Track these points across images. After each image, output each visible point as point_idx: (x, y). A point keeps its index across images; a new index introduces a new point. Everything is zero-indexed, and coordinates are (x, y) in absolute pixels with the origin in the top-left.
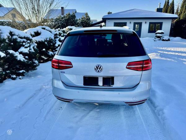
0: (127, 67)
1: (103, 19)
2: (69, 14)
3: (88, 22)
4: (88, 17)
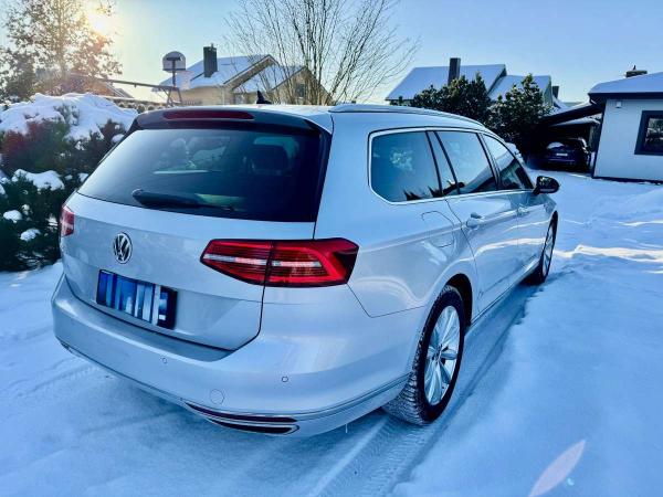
0: (207, 256)
1: (592, 96)
2: (463, 82)
3: (531, 111)
4: (533, 90)
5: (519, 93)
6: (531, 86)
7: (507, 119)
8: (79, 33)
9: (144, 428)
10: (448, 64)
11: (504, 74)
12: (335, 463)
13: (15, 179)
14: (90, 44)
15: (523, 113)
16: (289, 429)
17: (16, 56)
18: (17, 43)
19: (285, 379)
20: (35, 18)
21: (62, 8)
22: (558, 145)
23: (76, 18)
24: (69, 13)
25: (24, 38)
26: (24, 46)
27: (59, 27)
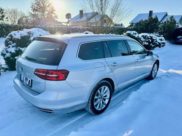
0: (35, 72)
2: (152, 18)
3: (172, 27)
4: (173, 20)
5: (169, 21)
6: (173, 19)
7: (164, 29)
8: (48, 8)
9: (32, 109)
10: (149, 13)
11: (167, 15)
12: (69, 121)
13: (18, 49)
14: (50, 11)
15: (170, 27)
16: (52, 112)
17: (33, 15)
18: (33, 11)
19: (49, 101)
20: (38, 5)
21: (44, 2)
22: (181, 37)
23: (47, 4)
24: (46, 3)
25: (35, 10)
26: (35, 12)
27: (43, 7)
